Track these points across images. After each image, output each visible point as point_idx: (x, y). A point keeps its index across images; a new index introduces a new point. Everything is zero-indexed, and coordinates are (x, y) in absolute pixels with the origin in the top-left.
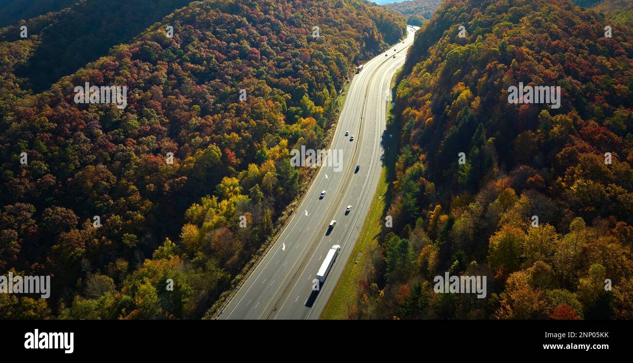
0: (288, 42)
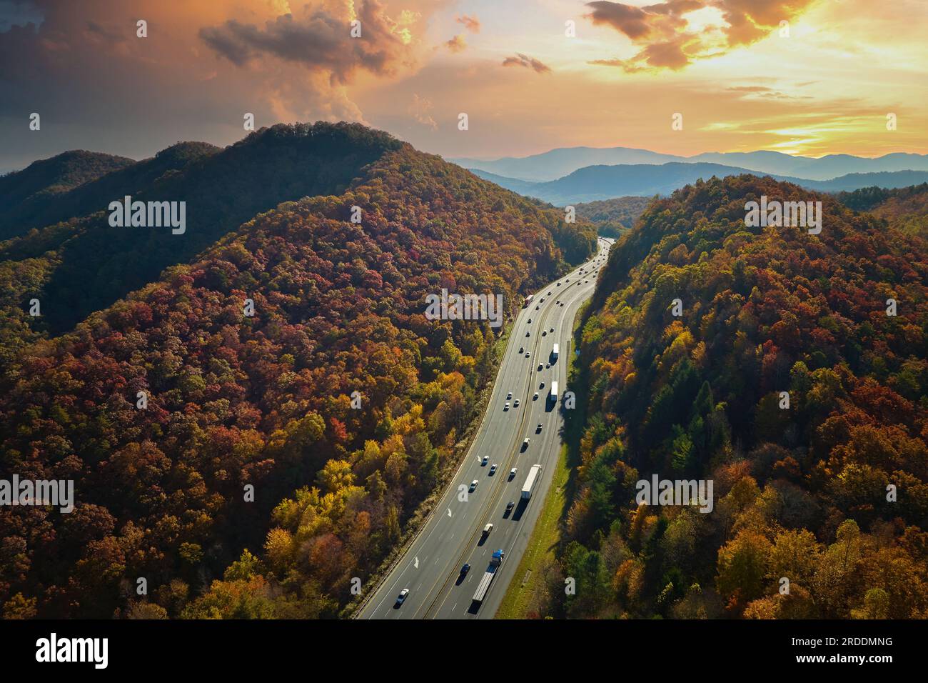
0: (423, 261)
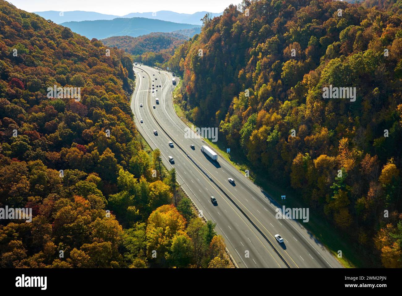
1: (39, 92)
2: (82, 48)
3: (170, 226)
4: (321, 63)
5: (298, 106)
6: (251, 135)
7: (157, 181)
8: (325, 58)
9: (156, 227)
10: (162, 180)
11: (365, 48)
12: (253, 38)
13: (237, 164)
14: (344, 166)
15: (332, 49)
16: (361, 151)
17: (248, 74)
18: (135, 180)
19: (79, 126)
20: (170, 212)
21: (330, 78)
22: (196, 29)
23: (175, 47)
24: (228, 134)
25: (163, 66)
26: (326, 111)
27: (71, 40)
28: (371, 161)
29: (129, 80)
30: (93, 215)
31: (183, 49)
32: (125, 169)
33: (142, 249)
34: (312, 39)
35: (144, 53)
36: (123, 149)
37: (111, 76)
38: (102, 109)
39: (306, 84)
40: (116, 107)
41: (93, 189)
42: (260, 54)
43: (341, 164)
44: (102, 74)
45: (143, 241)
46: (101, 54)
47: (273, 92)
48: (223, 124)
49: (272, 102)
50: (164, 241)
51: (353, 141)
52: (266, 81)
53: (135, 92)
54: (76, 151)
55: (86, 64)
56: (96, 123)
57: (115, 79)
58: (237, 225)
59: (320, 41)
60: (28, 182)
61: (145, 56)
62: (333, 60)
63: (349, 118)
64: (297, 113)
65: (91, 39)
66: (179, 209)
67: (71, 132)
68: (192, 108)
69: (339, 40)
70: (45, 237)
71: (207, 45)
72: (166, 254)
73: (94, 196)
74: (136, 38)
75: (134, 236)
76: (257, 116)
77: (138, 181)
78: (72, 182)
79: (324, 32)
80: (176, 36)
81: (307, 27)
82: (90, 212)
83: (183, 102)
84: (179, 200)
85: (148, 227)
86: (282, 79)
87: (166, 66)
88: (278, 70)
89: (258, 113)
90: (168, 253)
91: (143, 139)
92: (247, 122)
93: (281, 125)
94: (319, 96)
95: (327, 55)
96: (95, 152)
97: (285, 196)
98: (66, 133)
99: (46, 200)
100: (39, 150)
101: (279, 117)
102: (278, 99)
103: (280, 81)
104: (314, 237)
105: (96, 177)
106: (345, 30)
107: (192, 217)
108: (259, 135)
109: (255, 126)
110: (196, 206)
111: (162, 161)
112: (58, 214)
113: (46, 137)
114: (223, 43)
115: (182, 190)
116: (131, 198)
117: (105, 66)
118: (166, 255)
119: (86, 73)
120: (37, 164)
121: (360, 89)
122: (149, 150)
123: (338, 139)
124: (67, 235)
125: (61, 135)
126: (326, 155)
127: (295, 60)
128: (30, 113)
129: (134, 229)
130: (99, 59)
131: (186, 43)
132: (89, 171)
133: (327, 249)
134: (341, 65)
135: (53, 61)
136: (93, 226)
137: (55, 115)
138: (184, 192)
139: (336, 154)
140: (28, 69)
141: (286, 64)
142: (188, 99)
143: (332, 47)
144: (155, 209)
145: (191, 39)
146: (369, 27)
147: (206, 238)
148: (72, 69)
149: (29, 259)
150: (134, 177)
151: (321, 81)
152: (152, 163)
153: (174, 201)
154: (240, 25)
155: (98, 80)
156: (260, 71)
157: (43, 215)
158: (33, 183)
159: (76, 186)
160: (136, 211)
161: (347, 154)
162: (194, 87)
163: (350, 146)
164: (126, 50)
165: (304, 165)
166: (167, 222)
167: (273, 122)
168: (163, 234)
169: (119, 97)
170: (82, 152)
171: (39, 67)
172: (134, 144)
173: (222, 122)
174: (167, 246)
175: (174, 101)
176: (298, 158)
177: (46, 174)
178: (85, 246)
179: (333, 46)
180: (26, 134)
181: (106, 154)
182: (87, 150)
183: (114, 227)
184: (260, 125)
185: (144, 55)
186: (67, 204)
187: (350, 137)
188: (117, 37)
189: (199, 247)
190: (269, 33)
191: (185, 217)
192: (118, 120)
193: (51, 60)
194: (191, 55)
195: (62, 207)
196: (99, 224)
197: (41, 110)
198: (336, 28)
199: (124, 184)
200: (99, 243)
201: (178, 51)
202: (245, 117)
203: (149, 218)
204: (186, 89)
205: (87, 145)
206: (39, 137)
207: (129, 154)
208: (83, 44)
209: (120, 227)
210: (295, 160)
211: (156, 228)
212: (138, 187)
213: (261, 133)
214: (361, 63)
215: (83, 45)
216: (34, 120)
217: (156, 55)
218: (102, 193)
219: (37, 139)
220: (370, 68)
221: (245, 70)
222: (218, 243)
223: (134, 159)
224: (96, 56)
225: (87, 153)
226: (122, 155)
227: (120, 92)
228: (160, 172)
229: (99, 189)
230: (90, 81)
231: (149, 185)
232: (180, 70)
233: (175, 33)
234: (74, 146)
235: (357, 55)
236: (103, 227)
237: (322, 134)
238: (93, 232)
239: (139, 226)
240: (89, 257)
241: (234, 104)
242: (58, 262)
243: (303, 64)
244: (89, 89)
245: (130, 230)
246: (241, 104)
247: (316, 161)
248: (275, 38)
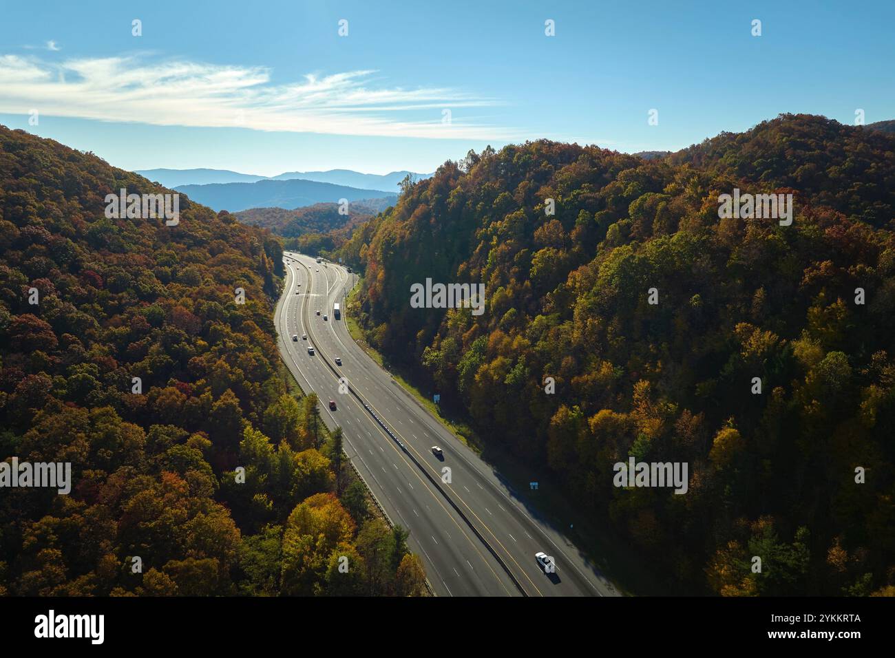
1: (124, 294)
2: (203, 225)
3: (326, 533)
4: (599, 254)
5: (559, 324)
6: (477, 373)
7: (309, 450)
8: (605, 244)
9: (300, 534)
10: (317, 448)
11: (673, 228)
12: (483, 212)
13: (450, 423)
14: (644, 430)
15: (616, 231)
16: (674, 404)
17: (474, 270)
18: (271, 446)
19: (183, 349)
20: (328, 507)
21: (614, 278)
22: (390, 197)
23: (354, 227)
24: (436, 370)
25: (333, 256)
26: (609, 334)
27: (186, 213)
28: (692, 422)
29: (275, 278)
30: (191, 508)
31: (366, 229)
32: (254, 427)
33: (273, 574)
34: (582, 215)
35: (302, 235)
36: (255, 392)
37: (245, 270)
38: (225, 324)
39: (574, 288)
40: (248, 322)
41: (197, 460)
42: (495, 238)
43: (638, 427)
44: (231, 267)
45: (276, 560)
46: (233, 236)
47: (517, 301)
48: (429, 352)
49: (514, 318)
50: (313, 562)
51: (658, 386)
52: (504, 282)
53: (283, 297)
54: (174, 393)
55: (206, 250)
56: (214, 347)
57: (252, 275)
58: (448, 536)
59: (596, 219)
60: (86, 444)
61: (304, 240)
62: (618, 248)
63: (651, 346)
64: (557, 336)
65: (218, 211)
66: (344, 501)
67: (170, 360)
68: (377, 325)
69: (628, 216)
70: (102, 544)
71: (406, 223)
72: (315, 586)
73: (196, 473)
74: (291, 211)
75: (261, 550)
76: (489, 340)
77: (276, 448)
78: (162, 447)
79: (601, 204)
80: (357, 209)
81: (574, 195)
82: (187, 502)
83: (363, 314)
84: (346, 485)
85: (286, 533)
86: (531, 280)
87: (338, 256)
88: (526, 264)
89: (489, 335)
90: (320, 585)
91: (290, 376)
92: (470, 349)
93: (530, 357)
94: (596, 308)
95: (608, 241)
96: (207, 394)
97: (537, 484)
98: (161, 362)
99: (113, 478)
100: (112, 389)
101: (526, 341)
102: (524, 312)
103: (527, 283)
104: (592, 564)
105: (203, 439)
106: (638, 201)
107: (367, 518)
108: (492, 372)
109: (484, 357)
110: (375, 497)
111: (320, 414)
112: (131, 503)
113: (127, 368)
114: (433, 220)
115: (353, 467)
116: (261, 479)
117: (236, 254)
118: (316, 589)
119: (204, 264)
120: (106, 414)
121: (667, 296)
122: (300, 394)
123: (631, 381)
124: (141, 543)
125: (152, 365)
126: (610, 411)
127: (554, 248)
128: (106, 327)
129: (262, 536)
130: (227, 243)
131: (372, 220)
132: (192, 429)
133: (616, 587)
134: (633, 257)
135: (154, 245)
136: (189, 528)
137: (146, 332)
138: (355, 470)
139: (628, 409)
140: (111, 257)
141: (538, 254)
142: (372, 309)
143: (617, 227)
144: (302, 501)
145: (380, 214)
146: (679, 195)
147: (390, 558)
148: (182, 257)
149: (68, 586)
150: (270, 442)
151: (599, 282)
152: (302, 417)
153: (336, 486)
154: (463, 193)
155: (224, 277)
156: (494, 265)
157: (105, 504)
158: (95, 446)
159: (168, 455)
160: (268, 504)
161: (649, 408)
162: (382, 290)
163: (653, 395)
164: (274, 230)
165: (570, 428)
166: (322, 526)
167: (515, 351)
168: (313, 547)
169: (255, 305)
170: (184, 395)
171: (130, 254)
172: (275, 383)
173: (427, 348)
174: (319, 570)
175: (347, 313)
176: (560, 415)
177: (119, 430)
178: (171, 564)
179: (619, 225)
180: (95, 362)
181: (224, 399)
182: (194, 391)
183: (227, 531)
184: (493, 356)
185: (302, 238)
186: (148, 485)
187: (653, 379)
188: (261, 209)
189: (376, 575)
190: (510, 206)
191: (354, 517)
192: (250, 343)
193: (151, 243)
194: (379, 239)
195: (140, 490)
196: (200, 524)
197: (124, 323)
198: (622, 197)
199: (251, 453)
200: (197, 559)
201: (358, 232)
202: (467, 342)
203: (289, 517)
204: (369, 294)
205: (194, 383)
206: (116, 367)
207: (265, 401)
208: (204, 218)
209: (237, 532)
210: (554, 418)
211: (301, 536)
212: (275, 459)
213: (494, 369)
214: (667, 253)
215: (204, 220)
216: (112, 338)
217: (322, 239)
218: (210, 468)
219: (112, 370)
220: (684, 262)
221: (469, 264)
222: (413, 568)
223: (271, 409)
224: (223, 237)
225: (192, 397)
226: (252, 402)
227: (259, 297)
228: (316, 435)
229: (205, 460)
230: (209, 277)
231: (295, 455)
232: (361, 263)
233: (356, 204)
234: (172, 385)
235: (661, 240)
236: (207, 531)
237: (602, 373)
238: (188, 539)
239: (271, 531)
240: (177, 587)
241: (449, 319)
242: (119, 593)
243: (567, 255)
244: (207, 290)
245: (255, 537)
246: (461, 320)
247: (593, 421)
248: (521, 212)
